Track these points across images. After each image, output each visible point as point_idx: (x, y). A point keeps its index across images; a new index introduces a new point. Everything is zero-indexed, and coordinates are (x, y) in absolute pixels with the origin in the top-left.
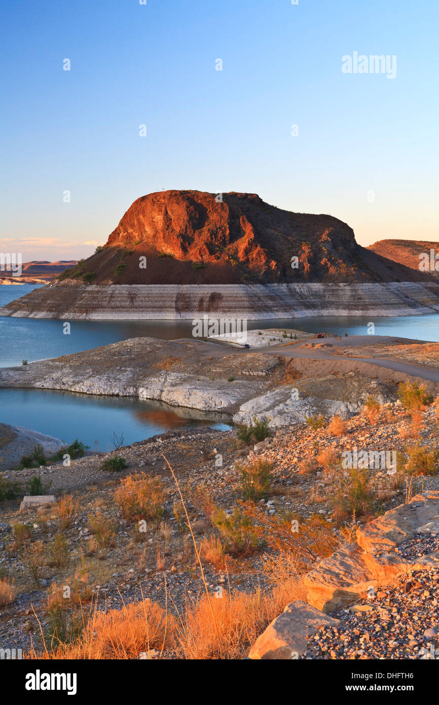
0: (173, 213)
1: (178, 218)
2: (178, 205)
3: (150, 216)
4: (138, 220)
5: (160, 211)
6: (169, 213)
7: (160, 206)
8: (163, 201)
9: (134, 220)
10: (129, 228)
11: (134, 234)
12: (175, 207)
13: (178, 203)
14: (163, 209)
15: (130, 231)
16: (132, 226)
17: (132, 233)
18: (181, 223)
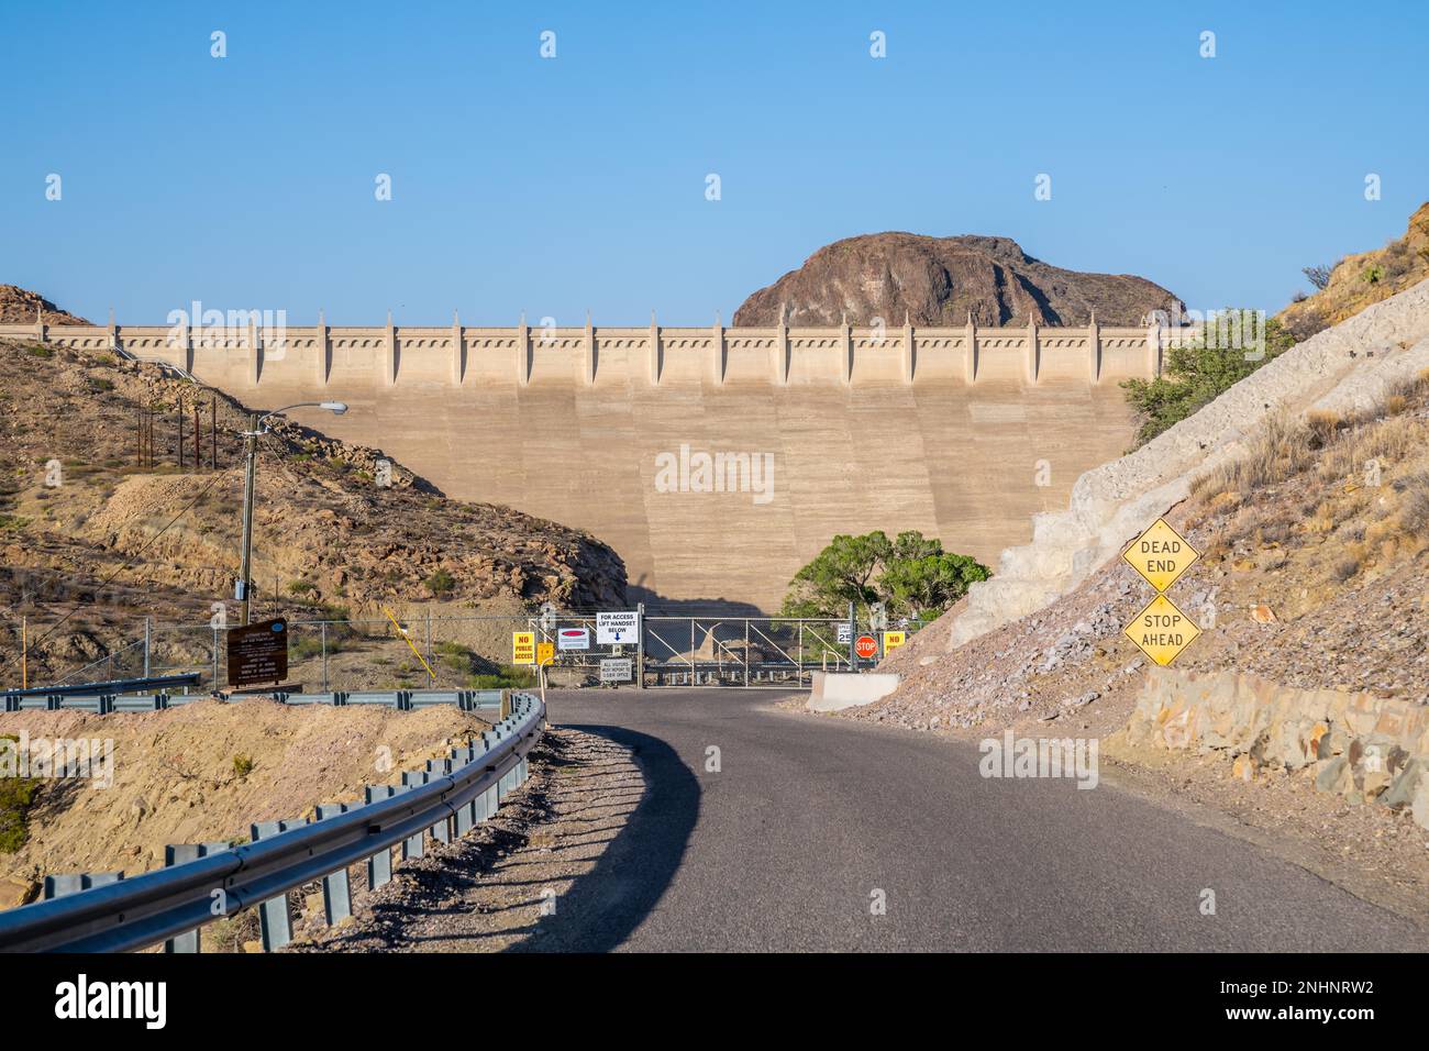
0: (901, 275)
1: (913, 286)
2: (912, 262)
3: (855, 280)
4: (830, 288)
5: (877, 272)
6: (894, 276)
7: (876, 263)
8: (881, 255)
9: (820, 287)
10: (811, 302)
11: (821, 311)
12: (907, 266)
13: (911, 259)
14: (884, 269)
15: (813, 306)
16: (817, 298)
17: (817, 310)
18: (920, 294)
